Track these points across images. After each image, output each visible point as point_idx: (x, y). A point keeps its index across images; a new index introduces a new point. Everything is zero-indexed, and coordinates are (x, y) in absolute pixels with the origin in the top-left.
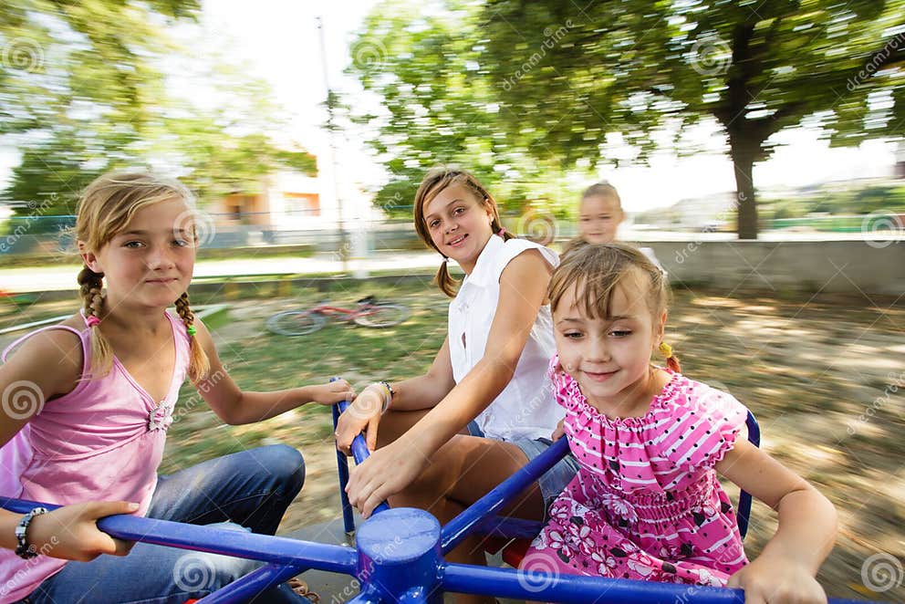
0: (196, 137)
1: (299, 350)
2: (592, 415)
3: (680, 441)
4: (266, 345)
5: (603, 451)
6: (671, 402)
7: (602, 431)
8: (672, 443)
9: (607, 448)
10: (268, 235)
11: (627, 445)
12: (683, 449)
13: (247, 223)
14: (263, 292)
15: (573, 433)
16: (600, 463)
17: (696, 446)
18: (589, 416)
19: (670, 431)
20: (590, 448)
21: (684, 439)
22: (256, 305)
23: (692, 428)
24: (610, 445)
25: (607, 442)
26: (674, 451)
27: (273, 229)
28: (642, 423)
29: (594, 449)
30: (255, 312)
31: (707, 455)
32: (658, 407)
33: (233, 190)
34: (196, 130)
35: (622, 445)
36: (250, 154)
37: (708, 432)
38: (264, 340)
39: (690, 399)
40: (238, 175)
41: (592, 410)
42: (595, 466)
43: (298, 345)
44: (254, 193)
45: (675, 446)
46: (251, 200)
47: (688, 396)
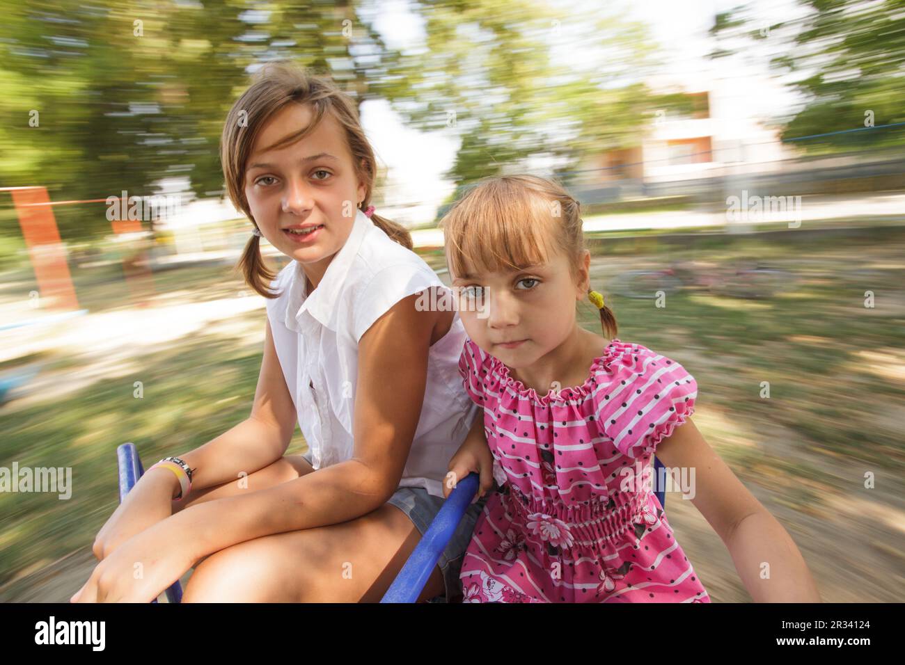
2: (518, 391)
3: (623, 409)
5: (536, 437)
6: (615, 362)
7: (532, 411)
8: (612, 412)
9: (540, 432)
11: (564, 423)
12: (625, 418)
15: (495, 419)
16: (534, 455)
17: (640, 413)
18: (514, 394)
19: (611, 396)
20: (519, 436)
21: (627, 407)
23: (639, 392)
24: (542, 428)
25: (539, 425)
26: (613, 422)
27: (646, 181)
28: (583, 392)
29: (526, 435)
31: (652, 426)
32: (600, 369)
35: (557, 425)
37: (657, 397)
39: (636, 359)
41: (518, 384)
42: (528, 458)
45: (615, 416)
47: (634, 355)
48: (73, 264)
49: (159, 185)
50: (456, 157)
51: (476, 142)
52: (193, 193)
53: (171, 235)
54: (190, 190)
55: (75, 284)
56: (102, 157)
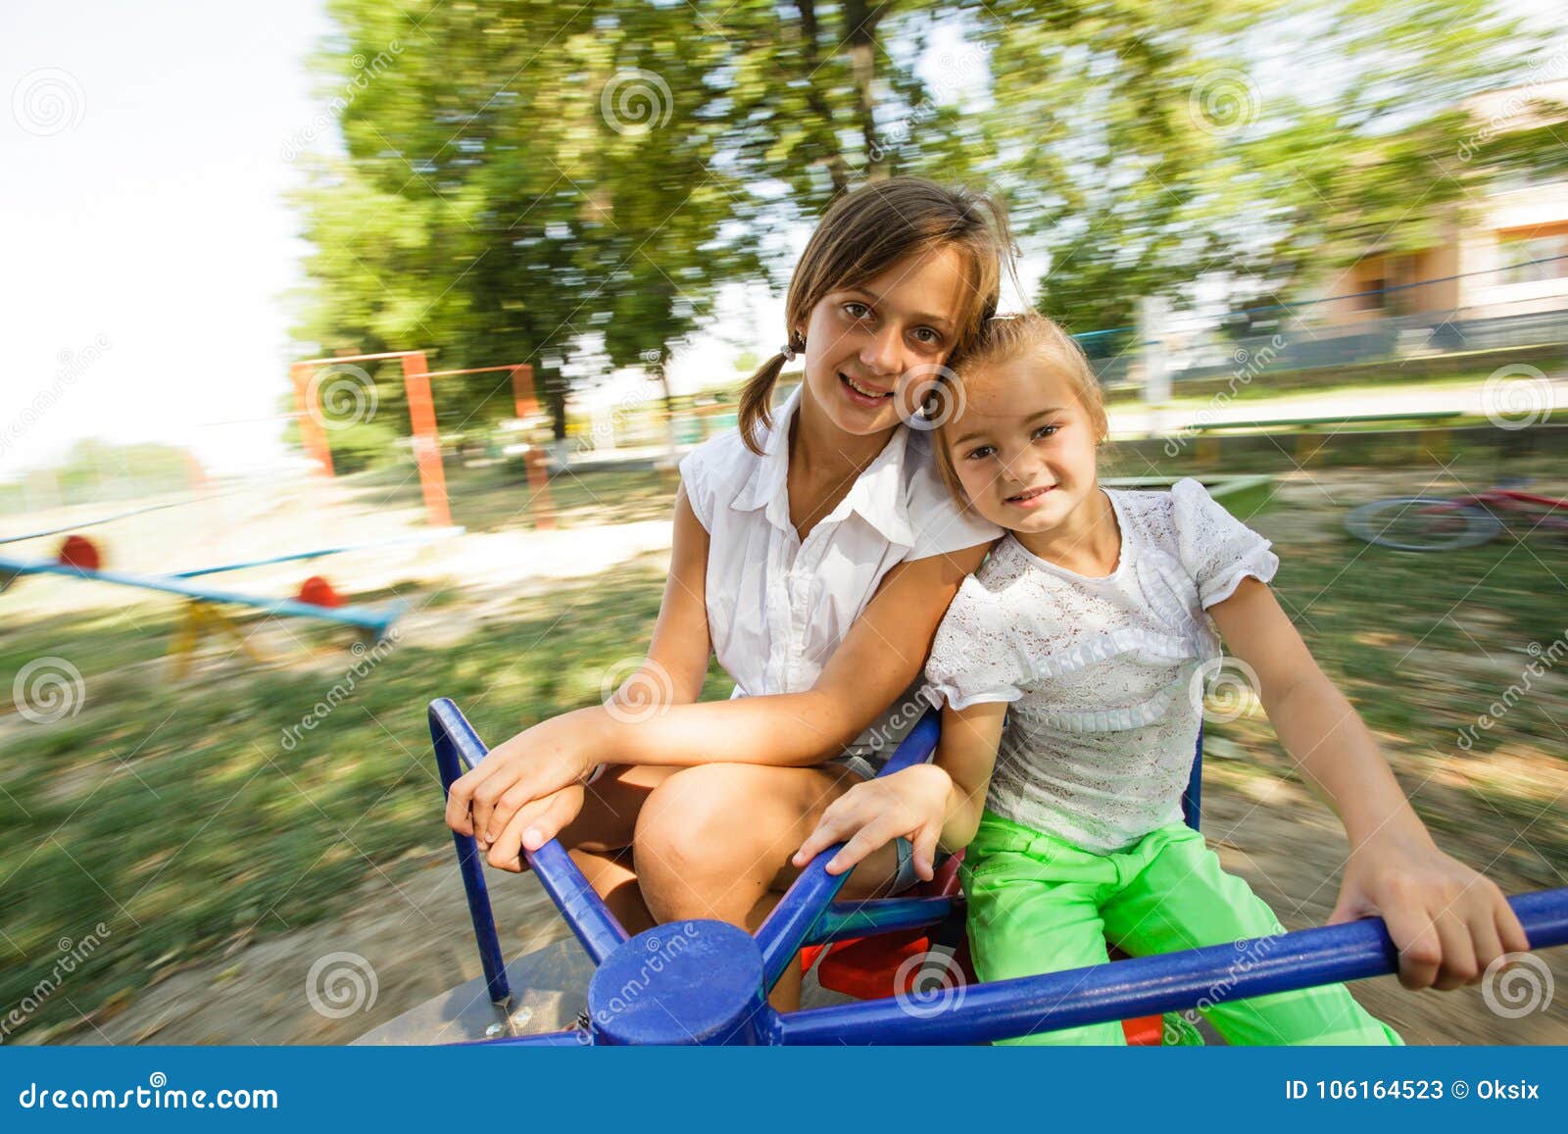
0: (1293, 162)
1: (1399, 582)
4: (1327, 561)
10: (1449, 333)
13: (1396, 312)
14: (1380, 454)
22: (1354, 480)
27: (1463, 316)
30: (1341, 493)
33: (1368, 249)
34: (1295, 149)
36: (1410, 165)
38: (1327, 551)
40: (1384, 215)
43: (1402, 571)
44: (1417, 246)
46: (1415, 261)
48: (452, 463)
49: (576, 344)
50: (1040, 287)
51: (1093, 256)
52: (608, 357)
53: (589, 421)
54: (603, 353)
55: (450, 492)
56: (507, 307)
